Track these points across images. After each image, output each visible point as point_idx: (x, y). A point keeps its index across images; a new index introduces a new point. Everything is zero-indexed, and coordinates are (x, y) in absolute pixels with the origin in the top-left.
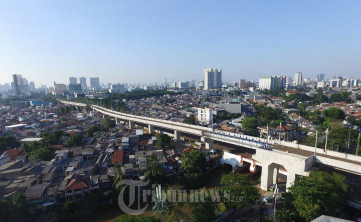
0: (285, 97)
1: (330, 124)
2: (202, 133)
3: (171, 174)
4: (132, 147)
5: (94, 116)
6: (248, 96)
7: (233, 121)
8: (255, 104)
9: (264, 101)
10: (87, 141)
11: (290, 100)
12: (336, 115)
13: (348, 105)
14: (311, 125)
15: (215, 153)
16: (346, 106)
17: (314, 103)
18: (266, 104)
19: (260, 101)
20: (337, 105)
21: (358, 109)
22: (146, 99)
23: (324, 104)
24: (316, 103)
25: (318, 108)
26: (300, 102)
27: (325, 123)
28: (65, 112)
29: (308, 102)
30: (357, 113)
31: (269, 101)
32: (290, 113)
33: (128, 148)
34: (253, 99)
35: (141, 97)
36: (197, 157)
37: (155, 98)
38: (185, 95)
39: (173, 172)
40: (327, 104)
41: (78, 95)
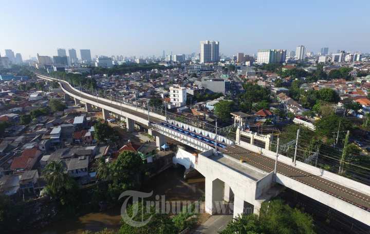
0: (281, 73)
1: (321, 108)
2: (150, 123)
3: (91, 185)
4: (65, 140)
5: (50, 96)
6: (241, 71)
7: (207, 104)
8: (246, 80)
9: (256, 77)
10: (14, 131)
11: (286, 77)
12: (329, 98)
13: (347, 83)
14: (299, 109)
15: (166, 150)
16: (345, 83)
17: (311, 80)
18: (257, 81)
19: (252, 77)
20: (335, 83)
21: (357, 87)
22: (130, 74)
23: (322, 81)
24: (313, 80)
25: (313, 86)
26: (296, 79)
27: (316, 106)
29: (305, 78)
30: (355, 93)
31: (261, 78)
32: (278, 92)
33: (58, 141)
34: (245, 75)
35: (125, 72)
36: (127, 162)
37: (140, 72)
38: (175, 69)
39: (95, 182)
40: (324, 81)
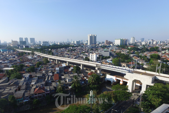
0: (129, 49)
1: (153, 61)
3: (83, 86)
4: (61, 72)
5: (37, 57)
6: (111, 48)
7: (107, 60)
8: (115, 52)
9: (119, 50)
10: (37, 70)
11: (131, 51)
14: (144, 62)
16: (157, 53)
17: (142, 52)
19: (117, 50)
20: (153, 53)
21: (164, 55)
22: (60, 49)
23: (147, 52)
24: (143, 52)
25: (145, 54)
26: (136, 51)
27: (151, 61)
28: (21, 55)
29: (139, 51)
30: (164, 57)
31: (121, 51)
32: (133, 56)
33: (59, 73)
34: (113, 50)
35: (57, 48)
36: (96, 77)
37: (65, 48)
38: (80, 47)
39: (84, 85)
40: (148, 52)
41: (25, 46)
